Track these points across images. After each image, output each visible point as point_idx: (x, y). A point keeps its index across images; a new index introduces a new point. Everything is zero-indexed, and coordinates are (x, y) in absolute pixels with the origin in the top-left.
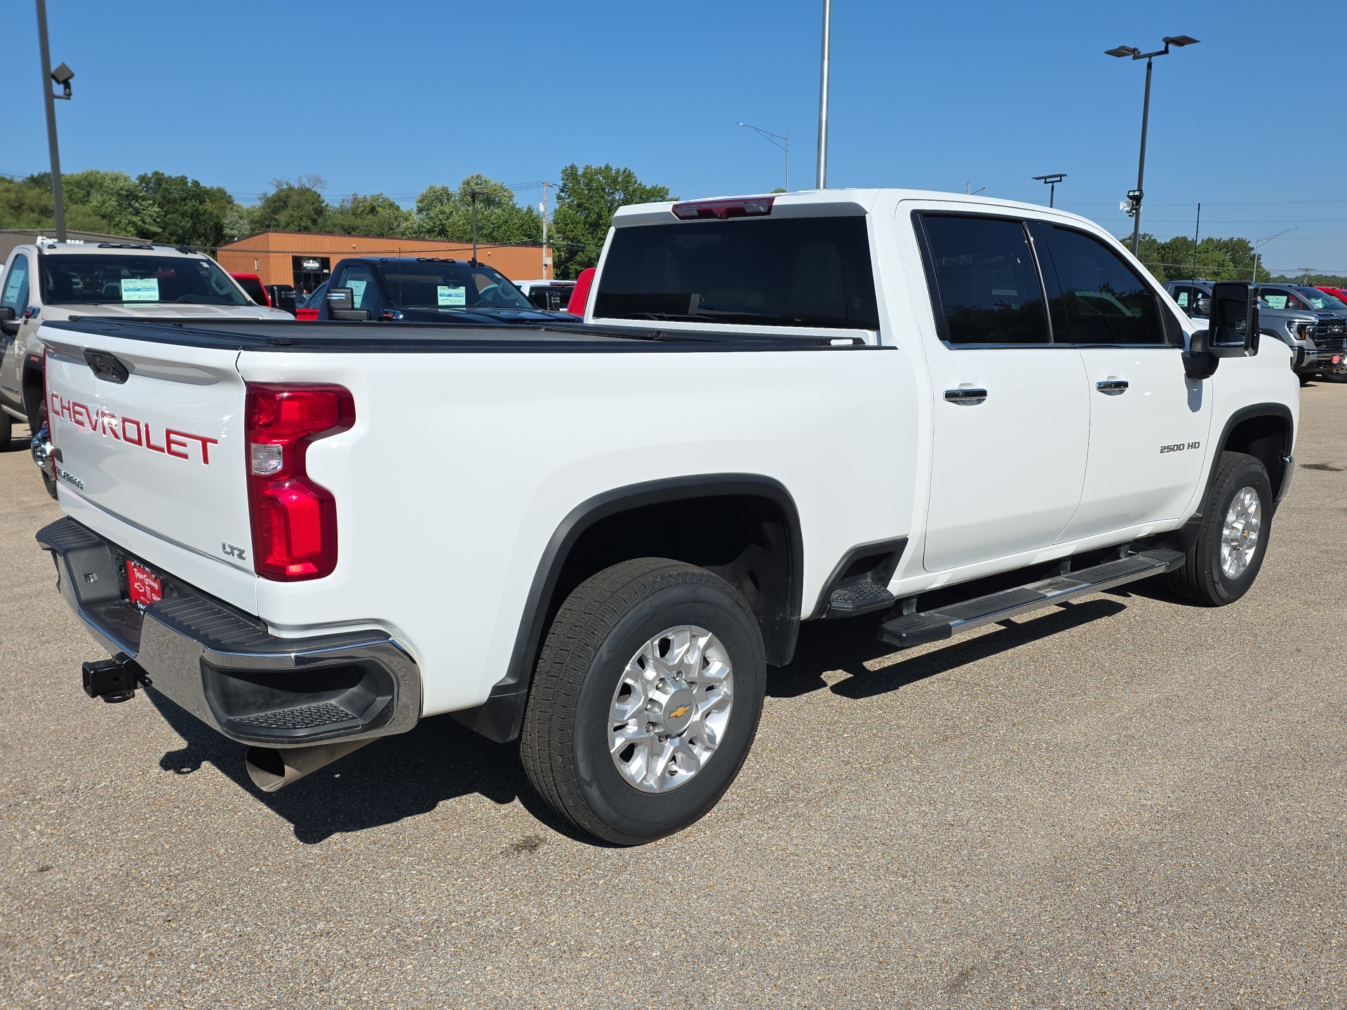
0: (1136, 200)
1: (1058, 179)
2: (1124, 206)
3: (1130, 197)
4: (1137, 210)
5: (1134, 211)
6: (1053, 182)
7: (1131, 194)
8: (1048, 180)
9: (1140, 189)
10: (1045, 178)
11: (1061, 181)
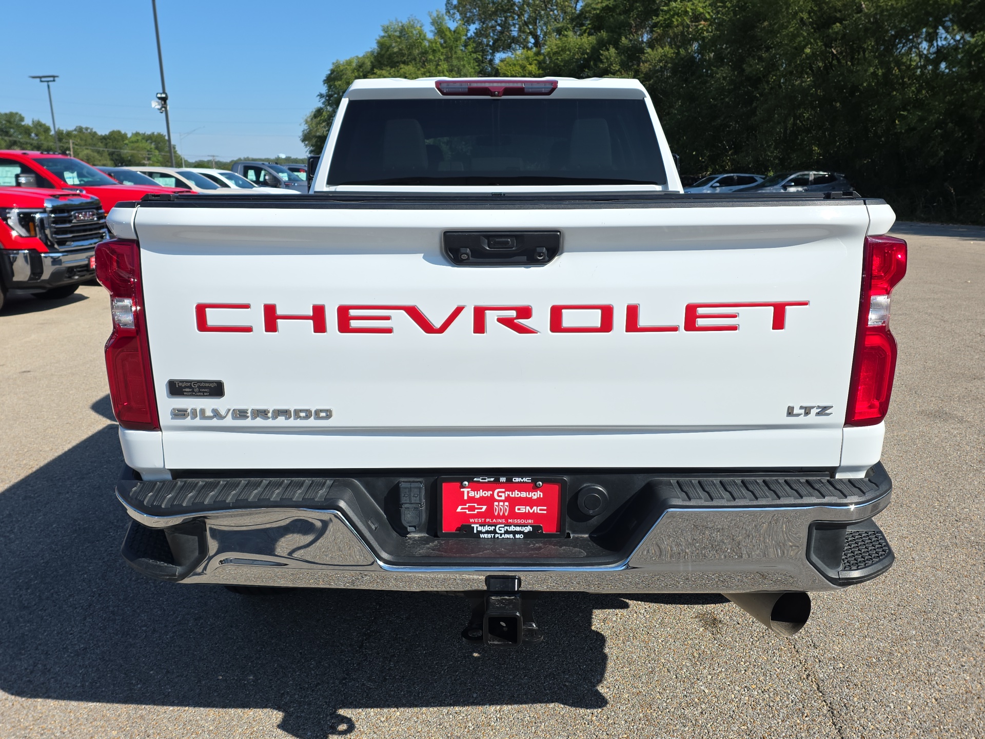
0: (164, 100)
1: (52, 79)
2: (156, 105)
3: (160, 98)
4: (166, 108)
5: (163, 109)
6: (48, 81)
7: (159, 96)
8: (43, 79)
9: (164, 92)
10: (40, 77)
11: (54, 81)
